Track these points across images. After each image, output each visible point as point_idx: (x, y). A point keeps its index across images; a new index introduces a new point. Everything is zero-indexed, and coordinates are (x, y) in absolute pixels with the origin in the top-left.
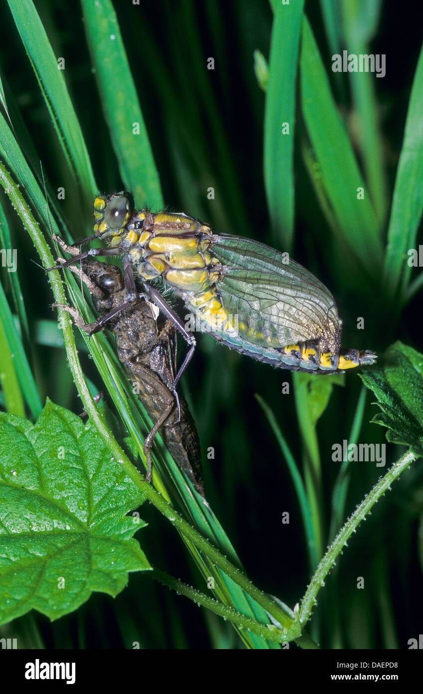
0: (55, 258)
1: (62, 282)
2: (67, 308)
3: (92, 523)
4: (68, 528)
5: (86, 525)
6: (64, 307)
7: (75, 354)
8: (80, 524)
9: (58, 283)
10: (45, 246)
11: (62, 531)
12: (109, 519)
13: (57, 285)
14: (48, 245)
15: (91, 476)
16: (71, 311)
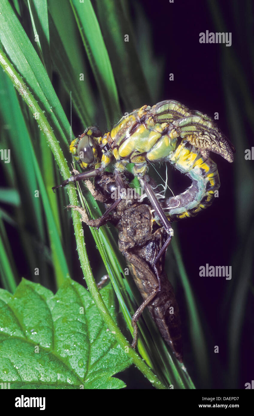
0: (71, 169)
1: (76, 188)
2: (78, 208)
3: (87, 379)
4: (69, 381)
5: (82, 380)
6: (76, 208)
7: (83, 245)
8: (78, 379)
9: (72, 189)
10: (63, 160)
11: (63, 383)
12: (99, 377)
13: (71, 191)
14: (65, 159)
15: (92, 341)
16: (80, 210)
